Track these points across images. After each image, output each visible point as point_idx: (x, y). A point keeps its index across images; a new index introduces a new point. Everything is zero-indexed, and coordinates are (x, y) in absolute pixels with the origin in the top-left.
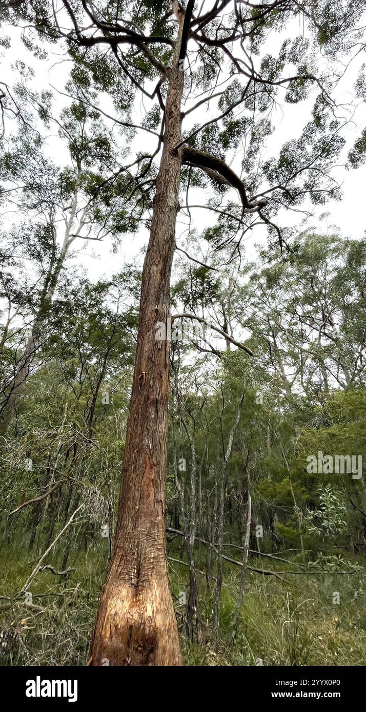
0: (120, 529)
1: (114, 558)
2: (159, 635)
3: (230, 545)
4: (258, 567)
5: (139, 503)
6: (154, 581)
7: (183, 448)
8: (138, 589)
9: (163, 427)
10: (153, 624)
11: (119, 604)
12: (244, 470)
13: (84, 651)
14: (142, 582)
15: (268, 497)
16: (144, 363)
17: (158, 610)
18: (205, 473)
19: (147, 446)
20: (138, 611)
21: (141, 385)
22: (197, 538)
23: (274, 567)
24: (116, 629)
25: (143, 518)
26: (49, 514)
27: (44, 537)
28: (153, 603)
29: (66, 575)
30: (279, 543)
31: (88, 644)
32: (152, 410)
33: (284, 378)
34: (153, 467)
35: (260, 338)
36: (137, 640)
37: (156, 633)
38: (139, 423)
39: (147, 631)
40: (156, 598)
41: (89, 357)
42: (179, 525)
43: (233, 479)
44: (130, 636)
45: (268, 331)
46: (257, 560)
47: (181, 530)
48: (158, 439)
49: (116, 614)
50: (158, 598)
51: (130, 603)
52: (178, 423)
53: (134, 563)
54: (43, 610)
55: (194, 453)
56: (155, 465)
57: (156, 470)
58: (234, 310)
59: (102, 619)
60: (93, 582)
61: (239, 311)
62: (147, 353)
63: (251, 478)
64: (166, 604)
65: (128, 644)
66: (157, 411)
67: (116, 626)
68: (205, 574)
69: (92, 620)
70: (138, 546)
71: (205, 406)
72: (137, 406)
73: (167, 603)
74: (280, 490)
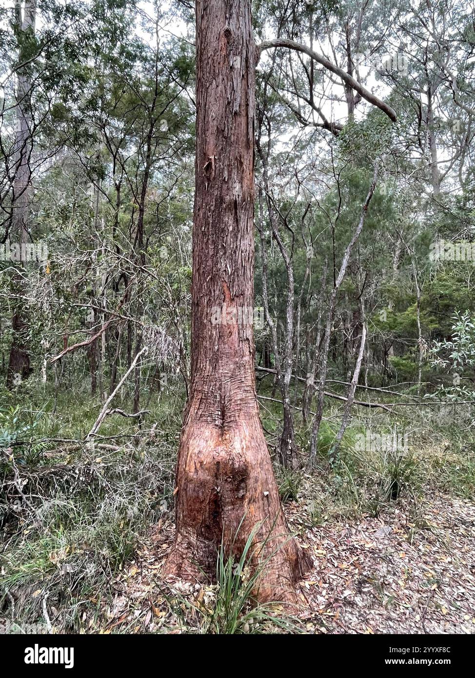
0: (196, 370)
1: (192, 402)
2: (250, 468)
3: (331, 380)
4: (363, 400)
5: (218, 343)
6: (243, 421)
7: (276, 274)
8: (223, 429)
9: (247, 243)
10: (243, 459)
11: (203, 444)
12: (359, 299)
13: (169, 480)
14: (227, 423)
15: (385, 329)
16: (211, 140)
17: (248, 448)
18: (305, 304)
19: (225, 271)
20: (225, 449)
21: (209, 180)
22: (294, 376)
23: (382, 400)
24: (201, 465)
25: (225, 359)
26: (108, 358)
27: (106, 381)
28: (242, 441)
29: (139, 417)
30: (389, 377)
31: (173, 475)
32: (229, 220)
33: (433, 166)
34: (235, 298)
35: (405, 97)
36: (226, 473)
37: (247, 467)
38: (211, 239)
39: (237, 466)
40: (246, 436)
41: (122, 144)
42: (271, 363)
43: (342, 311)
44: (218, 470)
45: (421, 84)
46: (362, 395)
47: (273, 368)
48: (240, 261)
49: (200, 452)
50: (248, 437)
51: (215, 442)
52: (269, 242)
53: (216, 405)
54: (118, 449)
55: (291, 279)
56: (237, 297)
57: (238, 302)
58: (367, 43)
59: (185, 457)
60: (172, 421)
61: (375, 44)
62: (215, 122)
63: (366, 308)
64: (257, 441)
65: (216, 476)
66: (237, 221)
67: (201, 463)
68: (301, 409)
69: (174, 455)
70: (220, 389)
71: (308, 215)
72: (205, 213)
73: (259, 440)
74: (402, 321)
